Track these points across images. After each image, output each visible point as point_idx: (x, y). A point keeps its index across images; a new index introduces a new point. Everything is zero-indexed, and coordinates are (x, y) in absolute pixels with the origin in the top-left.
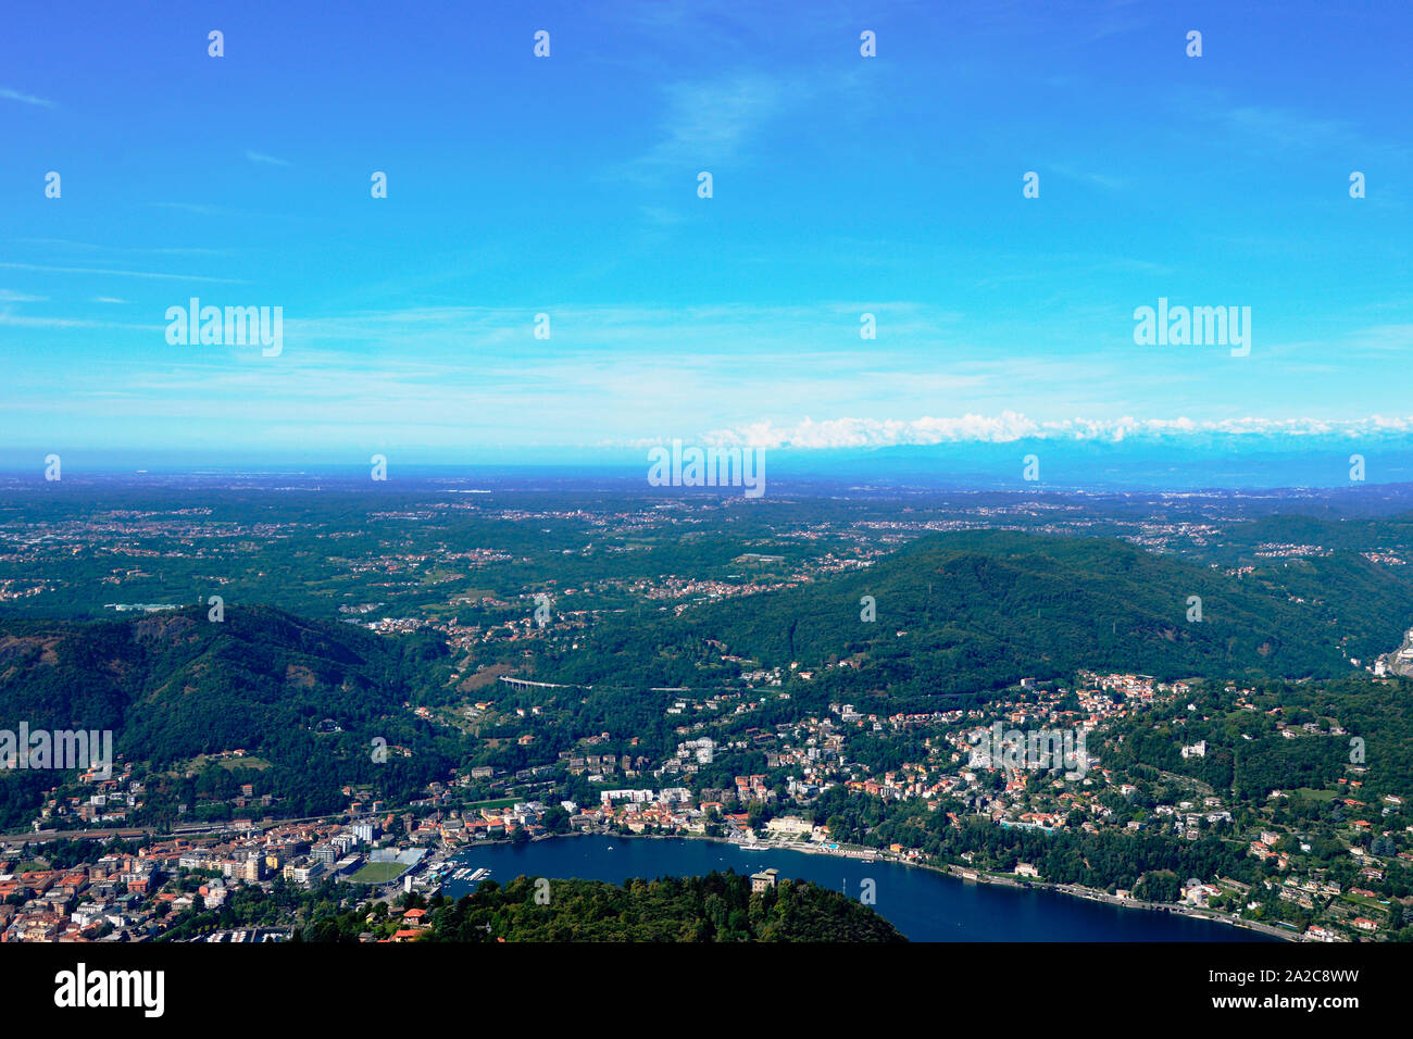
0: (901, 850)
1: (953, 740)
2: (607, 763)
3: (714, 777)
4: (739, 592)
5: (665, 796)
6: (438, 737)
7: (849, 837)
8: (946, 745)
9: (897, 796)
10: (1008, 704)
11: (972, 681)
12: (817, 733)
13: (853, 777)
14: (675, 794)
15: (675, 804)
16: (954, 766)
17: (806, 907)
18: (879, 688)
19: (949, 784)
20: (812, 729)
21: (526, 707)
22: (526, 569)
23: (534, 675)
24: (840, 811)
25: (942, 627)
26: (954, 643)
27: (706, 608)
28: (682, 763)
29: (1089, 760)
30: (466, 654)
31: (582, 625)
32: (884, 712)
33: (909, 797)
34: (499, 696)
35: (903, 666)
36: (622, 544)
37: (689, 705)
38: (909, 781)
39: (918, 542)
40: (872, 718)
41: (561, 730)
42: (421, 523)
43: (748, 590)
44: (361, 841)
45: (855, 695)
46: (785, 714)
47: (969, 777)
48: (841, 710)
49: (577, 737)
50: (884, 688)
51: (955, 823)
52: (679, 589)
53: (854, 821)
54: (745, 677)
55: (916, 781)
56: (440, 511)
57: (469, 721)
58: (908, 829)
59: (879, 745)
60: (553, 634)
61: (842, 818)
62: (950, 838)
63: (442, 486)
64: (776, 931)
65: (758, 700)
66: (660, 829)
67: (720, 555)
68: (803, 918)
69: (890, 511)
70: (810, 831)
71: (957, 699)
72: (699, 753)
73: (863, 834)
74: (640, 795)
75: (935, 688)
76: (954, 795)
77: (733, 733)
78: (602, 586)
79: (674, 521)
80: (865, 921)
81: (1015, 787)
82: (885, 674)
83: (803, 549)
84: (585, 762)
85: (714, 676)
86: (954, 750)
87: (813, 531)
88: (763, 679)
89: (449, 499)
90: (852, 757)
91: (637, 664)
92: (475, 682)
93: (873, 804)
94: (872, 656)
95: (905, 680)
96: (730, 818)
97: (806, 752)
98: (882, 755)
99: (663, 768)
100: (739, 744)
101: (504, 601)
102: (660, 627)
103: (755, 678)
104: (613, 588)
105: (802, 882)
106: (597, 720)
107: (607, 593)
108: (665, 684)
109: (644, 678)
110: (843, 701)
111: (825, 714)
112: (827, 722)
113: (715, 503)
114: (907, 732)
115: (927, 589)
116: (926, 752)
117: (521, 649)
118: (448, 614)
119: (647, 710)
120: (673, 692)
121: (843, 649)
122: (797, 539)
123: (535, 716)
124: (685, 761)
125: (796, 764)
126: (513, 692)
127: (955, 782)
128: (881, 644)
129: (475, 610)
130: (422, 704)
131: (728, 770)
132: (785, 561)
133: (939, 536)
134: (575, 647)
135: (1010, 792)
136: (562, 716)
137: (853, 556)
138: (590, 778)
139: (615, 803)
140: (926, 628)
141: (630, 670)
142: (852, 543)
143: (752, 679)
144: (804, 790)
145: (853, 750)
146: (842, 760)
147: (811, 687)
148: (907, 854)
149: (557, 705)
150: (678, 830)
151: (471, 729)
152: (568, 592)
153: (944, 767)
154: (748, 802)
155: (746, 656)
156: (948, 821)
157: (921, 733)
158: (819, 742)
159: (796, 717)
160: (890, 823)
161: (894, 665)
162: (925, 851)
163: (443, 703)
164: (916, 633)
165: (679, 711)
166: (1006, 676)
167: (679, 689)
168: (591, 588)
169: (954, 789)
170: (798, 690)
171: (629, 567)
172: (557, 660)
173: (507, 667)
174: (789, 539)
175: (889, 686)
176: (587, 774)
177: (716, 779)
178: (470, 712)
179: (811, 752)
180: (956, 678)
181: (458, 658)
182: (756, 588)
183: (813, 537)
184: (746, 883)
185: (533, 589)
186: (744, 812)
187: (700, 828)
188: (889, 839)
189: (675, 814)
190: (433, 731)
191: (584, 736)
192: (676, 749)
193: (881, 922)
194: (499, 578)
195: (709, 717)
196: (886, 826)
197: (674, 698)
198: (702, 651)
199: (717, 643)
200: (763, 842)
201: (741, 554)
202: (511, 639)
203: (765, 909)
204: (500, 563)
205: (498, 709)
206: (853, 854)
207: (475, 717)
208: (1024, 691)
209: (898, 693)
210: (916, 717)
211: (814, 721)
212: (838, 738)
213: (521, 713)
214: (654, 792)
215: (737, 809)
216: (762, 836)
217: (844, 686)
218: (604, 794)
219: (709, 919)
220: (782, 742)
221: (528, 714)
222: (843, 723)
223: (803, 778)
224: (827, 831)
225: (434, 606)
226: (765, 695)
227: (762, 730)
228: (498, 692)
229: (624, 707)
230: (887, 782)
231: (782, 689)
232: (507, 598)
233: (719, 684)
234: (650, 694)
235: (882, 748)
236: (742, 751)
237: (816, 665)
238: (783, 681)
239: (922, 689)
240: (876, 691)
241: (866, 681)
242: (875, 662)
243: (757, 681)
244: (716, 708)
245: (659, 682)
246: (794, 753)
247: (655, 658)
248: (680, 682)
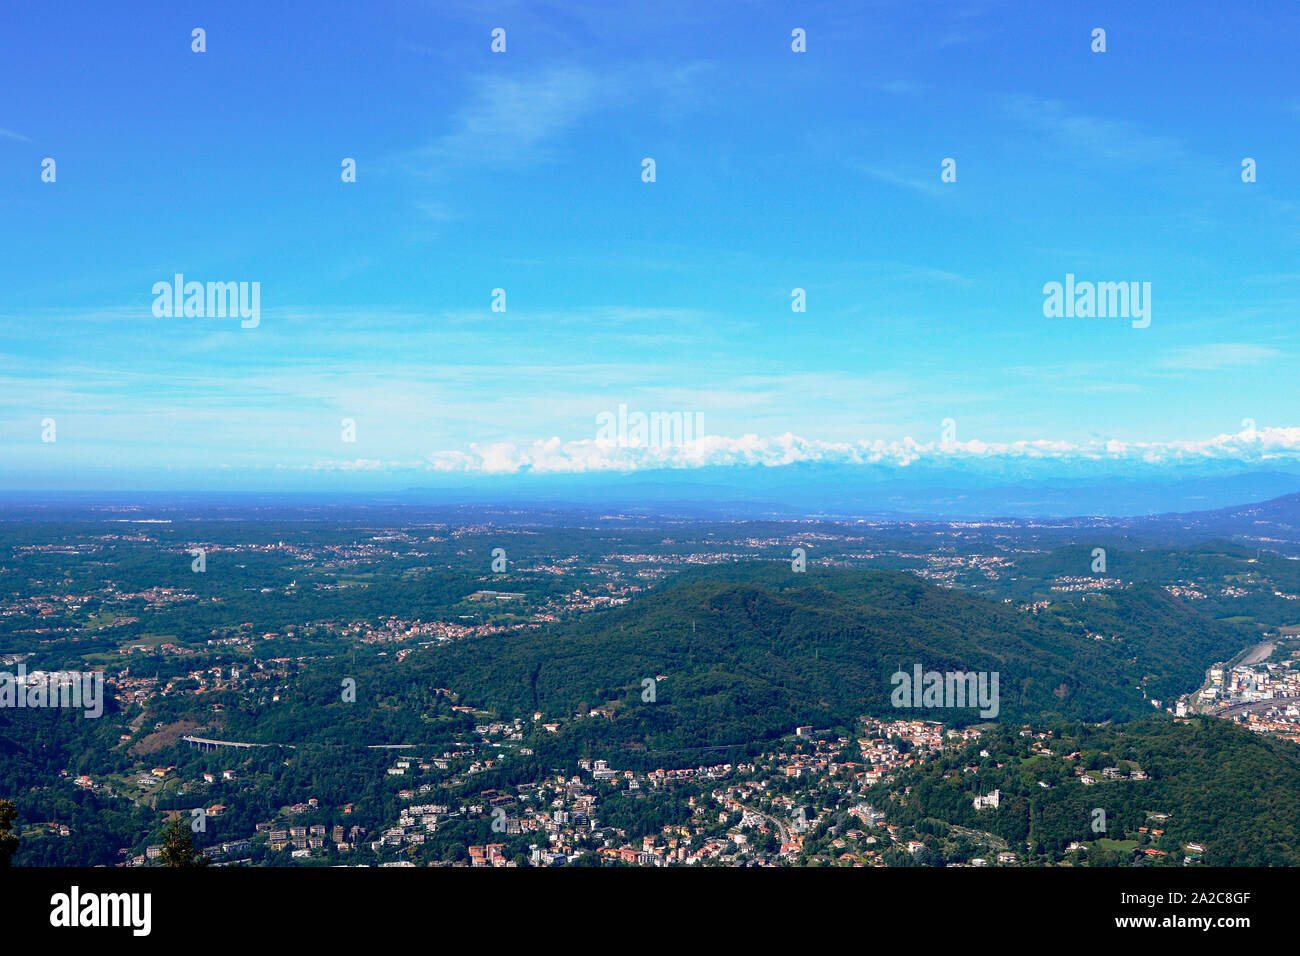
1: (720, 798)
2: (315, 835)
3: (443, 847)
4: (473, 634)
6: (104, 811)
8: (712, 804)
9: (658, 863)
10: (782, 756)
11: (742, 730)
12: (564, 794)
13: (606, 844)
16: (722, 827)
18: (637, 741)
19: (716, 848)
20: (558, 789)
21: (216, 772)
22: (216, 610)
23: (225, 734)
25: (707, 670)
26: (721, 688)
27: (434, 652)
28: (406, 833)
29: (873, 815)
30: (141, 711)
31: (283, 673)
32: (642, 766)
33: (670, 865)
34: (180, 759)
35: (663, 714)
36: (333, 582)
37: (413, 765)
38: (671, 846)
39: (679, 576)
40: (628, 775)
41: (257, 796)
42: (84, 558)
43: (483, 631)
45: (608, 749)
46: (527, 772)
47: (739, 839)
48: (592, 766)
49: (278, 805)
50: (641, 740)
52: (402, 632)
54: (480, 730)
55: (679, 846)
56: (107, 545)
57: (144, 791)
59: (636, 806)
60: (249, 685)
63: (111, 514)
65: (496, 757)
67: (449, 592)
69: (649, 544)
71: (725, 751)
72: (425, 820)
75: (699, 740)
76: (722, 860)
77: (465, 796)
78: (309, 630)
79: (395, 554)
81: (791, 849)
82: (643, 723)
83: (548, 584)
84: (289, 835)
85: (443, 729)
86: (722, 809)
87: (558, 565)
88: (501, 732)
89: (120, 530)
90: (606, 819)
91: (352, 717)
92: (152, 744)
94: (628, 704)
95: (665, 731)
97: (552, 816)
98: (640, 816)
99: (383, 839)
100: (473, 808)
101: (187, 647)
102: (379, 674)
103: (492, 731)
104: (321, 632)
106: (303, 784)
107: (315, 637)
108: (386, 740)
109: (359, 734)
110: (594, 757)
111: (574, 771)
112: (576, 780)
113: (443, 534)
114: (668, 790)
115: (690, 627)
116: (689, 812)
117: (208, 702)
118: (117, 665)
119: (363, 771)
120: (394, 750)
121: (594, 696)
122: (542, 574)
123: (227, 782)
124: (408, 830)
125: (540, 831)
126: (199, 754)
127: (723, 845)
128: (639, 691)
129: (151, 659)
130: (84, 772)
131: (460, 839)
132: (526, 599)
133: (704, 570)
134: (276, 698)
135: (784, 854)
136: (260, 781)
137: (602, 593)
138: (294, 854)
140: (689, 671)
141: (343, 724)
142: (603, 578)
143: (488, 732)
144: (549, 859)
145: (606, 813)
146: (593, 824)
147: (557, 741)
149: (253, 768)
151: (145, 801)
152: (267, 636)
153: (711, 829)
155: (481, 706)
157: (685, 790)
158: (566, 804)
159: (540, 775)
161: (653, 714)
163: (110, 770)
164: (678, 677)
165: (402, 772)
166: (781, 725)
167: (402, 746)
168: (296, 631)
169: (721, 853)
170: (542, 744)
171: (342, 608)
172: (254, 715)
173: (191, 725)
174: (531, 574)
175: (647, 738)
176: (290, 848)
177: (446, 850)
178: (145, 780)
179: (558, 816)
180: (723, 727)
181: (130, 716)
182: (493, 630)
183: (559, 572)
185: (225, 633)
190: (96, 802)
191: (287, 804)
192: (398, 816)
194: (180, 621)
195: (437, 777)
197: (396, 756)
198: (429, 701)
199: (446, 692)
201: (475, 591)
202: (197, 692)
204: (184, 604)
205: (180, 775)
207: (151, 786)
208: (800, 741)
209: (658, 745)
210: (678, 772)
211: (561, 780)
212: (589, 798)
213: (209, 779)
217: (596, 739)
220: (523, 805)
221: (218, 779)
222: (594, 781)
223: (548, 846)
225: (99, 656)
226: (503, 751)
227: (500, 792)
228: (180, 755)
229: (336, 768)
230: (646, 847)
231: (522, 743)
232: (192, 645)
233: (449, 739)
234: (367, 752)
235: (639, 807)
236: (477, 816)
237: (563, 715)
238: (524, 735)
239: (686, 741)
240: (632, 743)
241: (621, 733)
242: (631, 711)
243: (493, 735)
244: (445, 767)
245: (380, 738)
246: (538, 817)
247: (373, 710)
248: (403, 738)
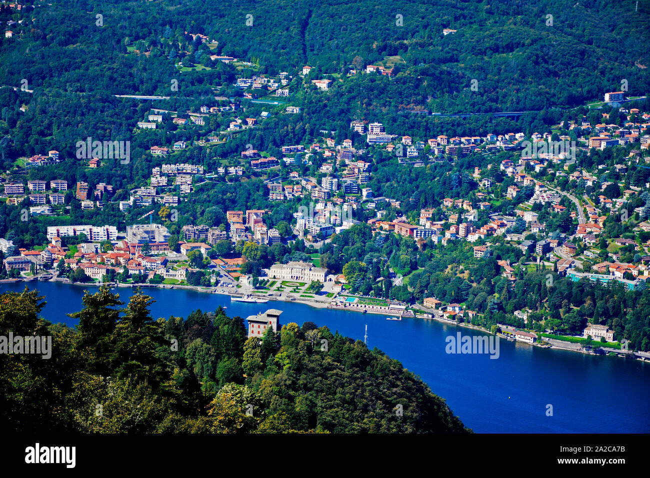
0: (437, 306)
1: (509, 171)
2: (56, 191)
3: (199, 210)
5: (135, 233)
7: (371, 289)
8: (500, 177)
9: (435, 239)
10: (585, 126)
11: (540, 94)
12: (333, 158)
13: (379, 215)
14: (147, 232)
15: (147, 245)
16: (510, 202)
18: (417, 103)
19: (502, 225)
20: (327, 154)
24: (360, 255)
25: (504, 23)
26: (518, 45)
28: (157, 193)
32: (422, 132)
33: (449, 241)
35: (449, 73)
37: (167, 118)
38: (450, 221)
40: (406, 140)
45: (385, 110)
46: (294, 132)
47: (529, 217)
48: (366, 129)
49: (14, 155)
50: (423, 102)
51: (508, 273)
53: (379, 269)
54: (241, 83)
55: (460, 221)
58: (447, 280)
59: (413, 175)
61: (363, 264)
62: (500, 292)
64: (277, 385)
65: (257, 114)
66: (126, 276)
68: (313, 370)
70: (322, 279)
71: (518, 118)
72: (179, 180)
73: (390, 285)
74: (100, 231)
75: (489, 104)
76: (508, 238)
77: (224, 155)
81: (588, 230)
82: (425, 83)
84: (26, 189)
85: (200, 81)
86: (511, 182)
88: (265, 87)
90: (379, 189)
91: (97, 61)
93: (403, 248)
95: (451, 92)
96: (218, 262)
97: (320, 182)
98: (417, 187)
99: (132, 199)
100: (232, 170)
103: (255, 85)
106: (42, 134)
108: (136, 89)
109: (106, 81)
110: (369, 118)
111: (346, 134)
112: (347, 143)
114: (451, 160)
116: (473, 185)
119: (110, 123)
120: (145, 101)
121: (370, 51)
124: (160, 190)
125: (306, 198)
127: (510, 222)
128: (422, 45)
131: (218, 203)
134: (9, 35)
135: (581, 236)
138: (32, 209)
139: (66, 242)
140: (482, 24)
141: (87, 69)
143: (251, 86)
144: (316, 230)
145: (379, 181)
146: (365, 193)
147: (328, 99)
148: (444, 310)
150: (151, 276)
153: (498, 204)
154: (243, 243)
155: (243, 56)
156: (499, 270)
157: (470, 160)
158: (336, 170)
159: (308, 137)
160: (425, 272)
161: (437, 72)
162: (469, 307)
164: (468, 31)
165: (154, 126)
166: (586, 89)
167: (153, 97)
169: (508, 232)
170: (311, 102)
175: (430, 100)
176: (29, 203)
177: (202, 214)
179: (326, 182)
180: (518, 90)
184: (240, 326)
186: (238, 255)
187: (180, 275)
188: (422, 292)
189: (148, 256)
191: (24, 155)
192: (149, 175)
195: (192, 134)
196: (419, 275)
197: (148, 107)
198: (184, 48)
199: (204, 39)
200: (260, 293)
203: (264, 358)
206: (375, 309)
208: (607, 109)
209: (441, 108)
210: (463, 140)
211: (330, 143)
212: (361, 164)
214: (120, 229)
215: (230, 252)
216: (260, 286)
217: (372, 97)
218: (52, 230)
220: (288, 169)
222: (368, 146)
224: (343, 281)
226: (268, 108)
227: (263, 154)
229: (79, 118)
230: (423, 221)
231: (289, 100)
233: (207, 93)
234: (115, 102)
235: (417, 177)
236: (236, 179)
237: (335, 71)
238: (291, 90)
239: (473, 105)
240: (412, 105)
241: (400, 93)
242: (412, 68)
243: (256, 90)
244: (203, 123)
245: (129, 87)
246: (304, 182)
247: (121, 55)
248: (155, 88)
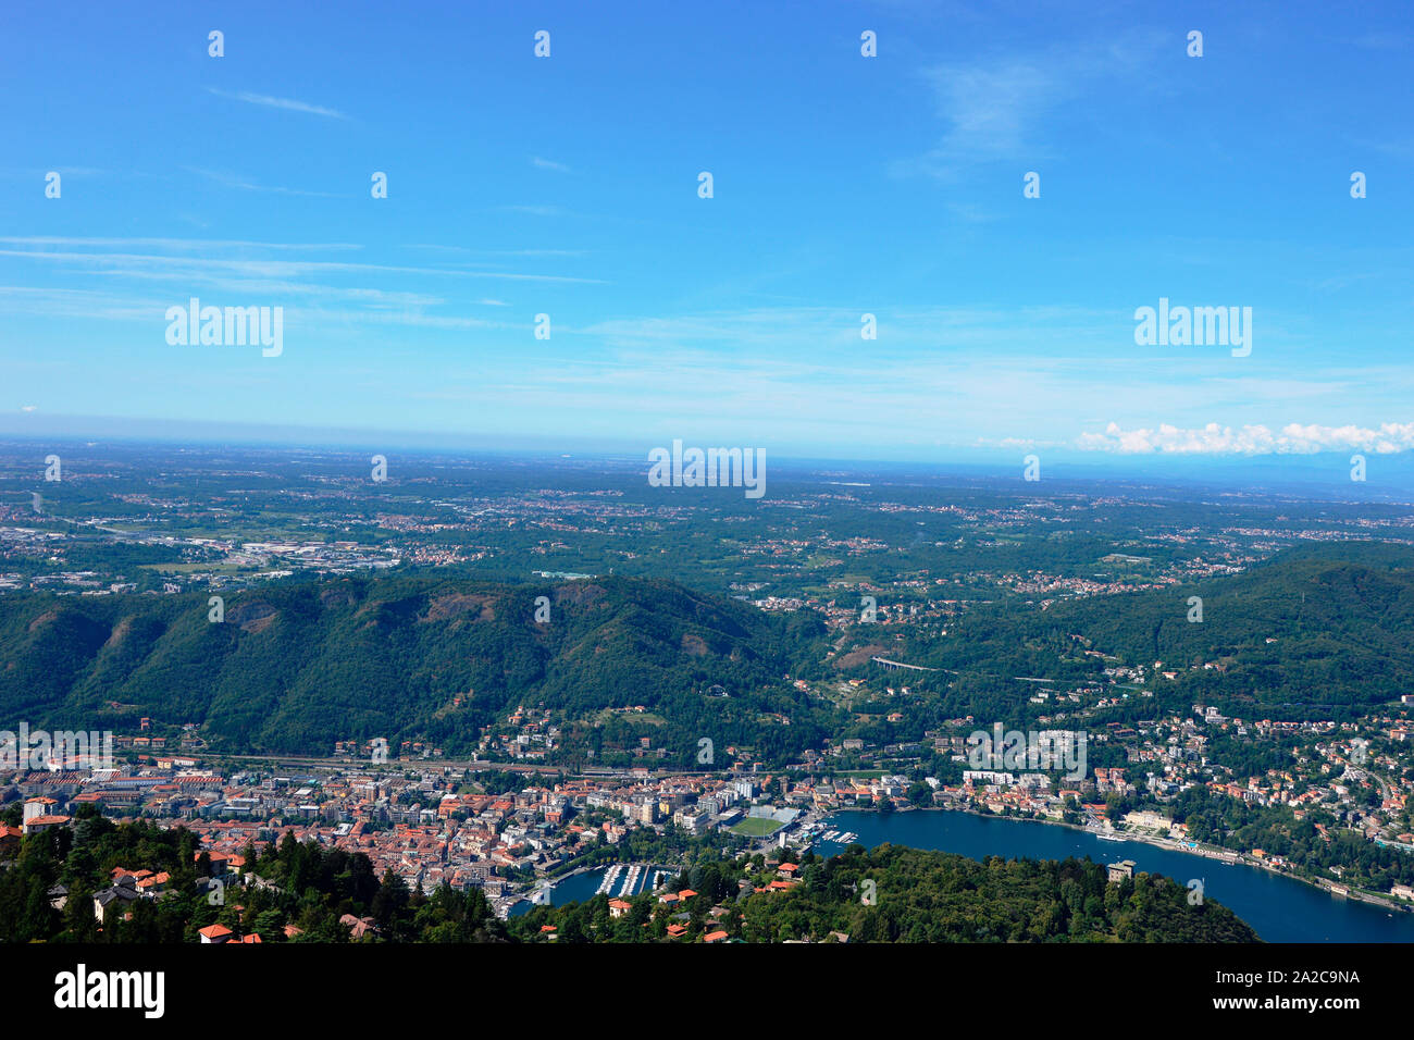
0: (1264, 856)
1: (1323, 751)
4: (1106, 590)
5: (1025, 781)
6: (814, 709)
7: (1208, 838)
8: (1316, 756)
9: (1262, 802)
10: (1386, 720)
11: (1347, 693)
12: (1178, 732)
13: (1215, 779)
14: (1034, 780)
15: (1034, 790)
16: (1323, 777)
17: (1164, 902)
18: (1246, 693)
19: (1318, 795)
20: (1174, 728)
21: (896, 687)
22: (901, 558)
23: (904, 658)
24: (1200, 810)
25: (1315, 637)
26: (1327, 654)
27: (1072, 604)
30: (843, 634)
31: (951, 613)
32: (1250, 717)
33: (1273, 804)
34: (871, 675)
35: (1272, 672)
36: (992, 540)
37: (1052, 696)
38: (1274, 788)
39: (1291, 550)
40: (1236, 722)
41: (927, 710)
42: (805, 512)
43: (1115, 589)
44: (742, 797)
45: (1220, 698)
46: (1148, 711)
47: (1341, 790)
48: (1204, 711)
49: (943, 718)
50: (1250, 693)
51: (1323, 834)
52: (1046, 585)
53: (1215, 822)
54: (1108, 672)
55: (1282, 789)
56: (823, 501)
57: (843, 696)
58: (1272, 836)
59: (1243, 749)
60: (924, 620)
61: (1202, 817)
62: (1317, 849)
63: (826, 478)
64: (1131, 921)
65: (1120, 696)
66: (1019, 812)
67: (1087, 554)
68: (1159, 912)
69: (1264, 518)
70: (1169, 827)
71: (1329, 709)
73: (1224, 836)
74: (1000, 777)
75: (1305, 697)
76: (1323, 806)
77: (1094, 725)
78: (972, 578)
79: (1043, 519)
80: (1225, 923)
81: (1392, 805)
82: (1252, 679)
83: (1171, 552)
84: (950, 743)
85: (1077, 669)
86: (1325, 761)
87: (1181, 535)
88: (1126, 676)
89: (832, 490)
90: (1215, 758)
91: (1003, 653)
92: (849, 661)
93: (1235, 807)
94: (1239, 661)
95: (1273, 687)
96: (1088, 807)
97: (1168, 750)
98: (1247, 759)
100: (1100, 737)
101: (879, 586)
102: (1026, 619)
103: (1118, 674)
104: (981, 580)
105: (1160, 877)
106: (963, 704)
107: (976, 585)
108: (1029, 674)
109: (1008, 667)
110: (1207, 703)
111: (1188, 714)
112: (1190, 722)
113: (1083, 503)
114: (1274, 739)
115: (1300, 598)
116: (1293, 761)
117: (893, 632)
118: (827, 597)
119: (1010, 697)
120: (1036, 682)
121: (1208, 652)
122: (1166, 542)
123: (904, 696)
125: (1157, 761)
126: (884, 672)
127: (1322, 791)
128: (1249, 650)
129: (852, 593)
130: (800, 678)
131: (1088, 761)
132: (1152, 563)
133: (1316, 546)
134: (944, 633)
135: (1386, 810)
136: (930, 698)
137: (1222, 561)
138: (953, 758)
139: (976, 783)
140: (1298, 637)
141: (996, 658)
142: (1221, 548)
143: (1115, 675)
144: (1164, 787)
145: (1215, 752)
146: (1204, 761)
147: (1175, 687)
148: (1270, 860)
149: (925, 687)
150: (1037, 814)
151: (844, 703)
152: (939, 582)
153: (1313, 777)
154: (1107, 793)
155: (1110, 652)
156: (1316, 832)
157: (1290, 741)
158: (1181, 741)
159: (1158, 715)
160: (1253, 828)
161: (1262, 671)
162: (1290, 860)
163: (819, 678)
164: (1286, 641)
165: (1042, 701)
166: (1386, 691)
167: (1042, 680)
168: (961, 579)
169: (1323, 801)
170: (1161, 689)
171: (999, 561)
172: (926, 646)
173: (879, 648)
174: (1157, 542)
175: (1256, 692)
176: (951, 753)
178: (844, 688)
179: (1173, 751)
180: (1328, 688)
181: (835, 638)
182: (1122, 587)
183: (1182, 541)
184: (1103, 872)
185: (907, 577)
186: (1103, 802)
187: (1058, 814)
188: (1251, 844)
189: (1034, 798)
190: (809, 703)
191: (949, 718)
193: (1241, 925)
194: (875, 566)
195: (1070, 708)
196: (1248, 830)
197: (1038, 688)
198: (1066, 645)
199: (1081, 639)
200: (1120, 833)
201: (1108, 554)
202: (884, 623)
203: (1121, 898)
204: (877, 551)
205: (870, 687)
206: (1213, 854)
207: (849, 693)
208: (1405, 708)
209: (1266, 698)
210: (1284, 724)
211: (1176, 720)
212: (1201, 738)
213: (891, 692)
214: (1014, 776)
215: (1096, 799)
216: (1120, 828)
217: (1210, 688)
218: (966, 774)
219: (1065, 903)
220: (1143, 738)
221: (898, 693)
222: (1206, 724)
223: (1163, 775)
224: (1186, 830)
225: (814, 588)
226: (1128, 692)
227: (1123, 726)
228: (870, 672)
229: (988, 693)
230: (1251, 786)
231: (1144, 686)
232: (882, 585)
233: (1082, 678)
234: (1014, 683)
235: (1246, 752)
236: (1103, 743)
237: (1181, 666)
238: (1146, 679)
239: (1292, 698)
240: (1242, 695)
241: (1232, 686)
242: (1242, 667)
243: (1119, 678)
244: (1078, 700)
245: (1023, 672)
246: (1155, 749)
247: (1020, 649)
248: (1044, 673)
